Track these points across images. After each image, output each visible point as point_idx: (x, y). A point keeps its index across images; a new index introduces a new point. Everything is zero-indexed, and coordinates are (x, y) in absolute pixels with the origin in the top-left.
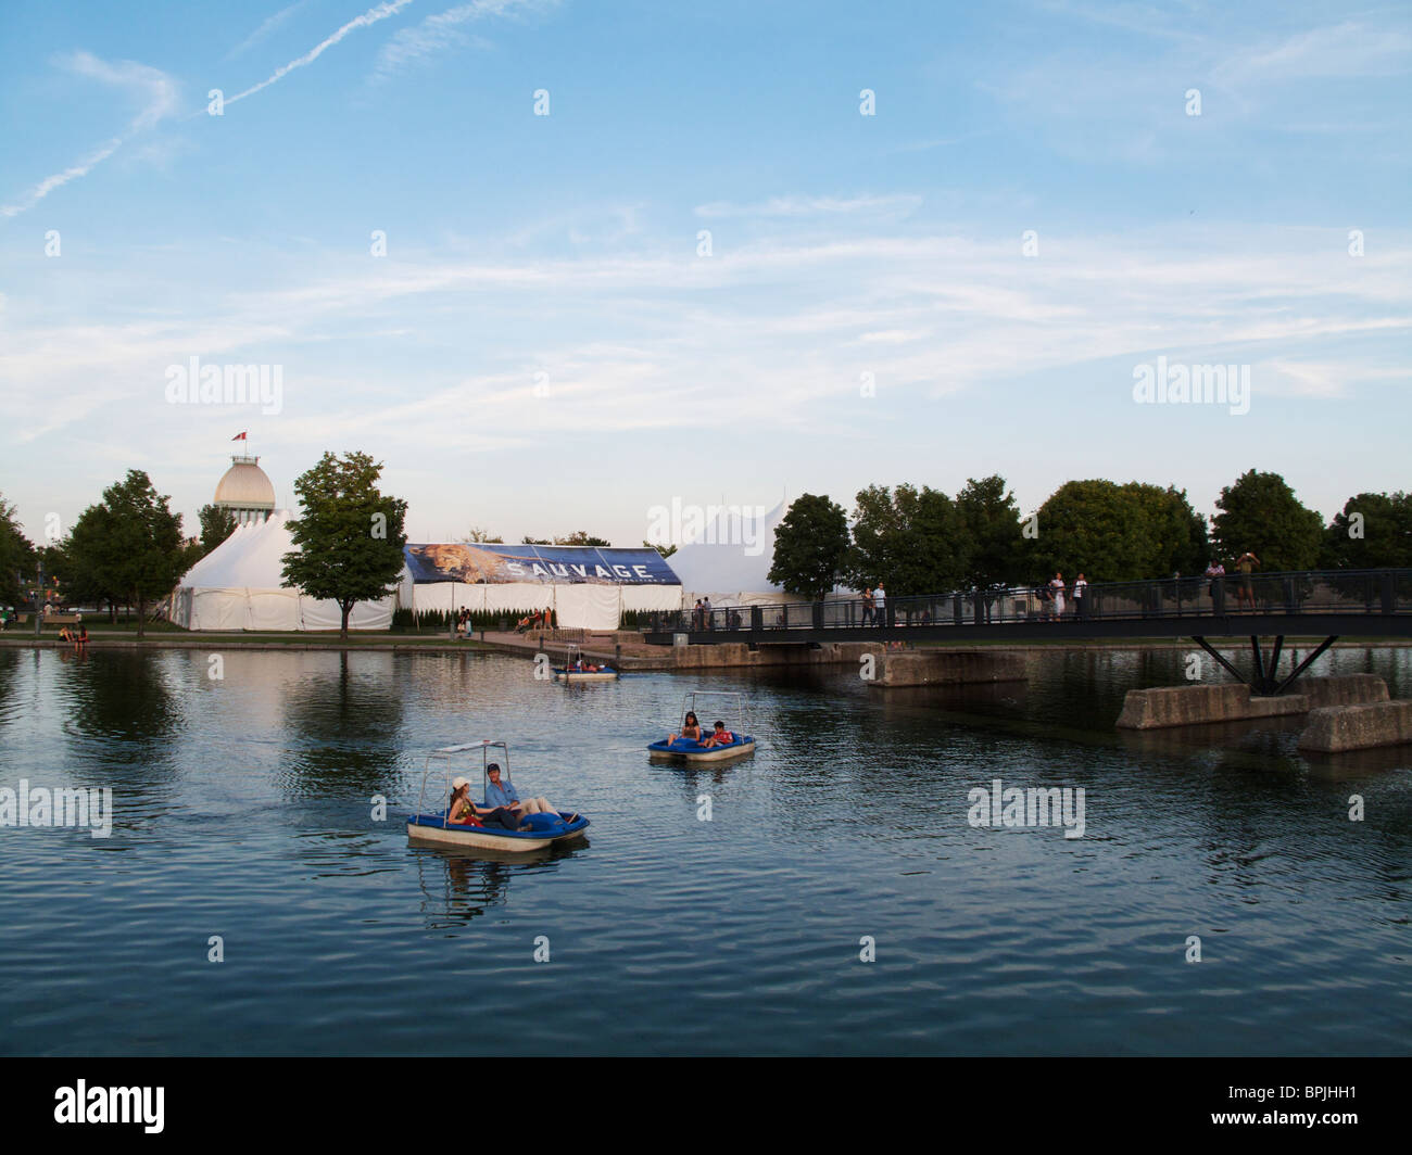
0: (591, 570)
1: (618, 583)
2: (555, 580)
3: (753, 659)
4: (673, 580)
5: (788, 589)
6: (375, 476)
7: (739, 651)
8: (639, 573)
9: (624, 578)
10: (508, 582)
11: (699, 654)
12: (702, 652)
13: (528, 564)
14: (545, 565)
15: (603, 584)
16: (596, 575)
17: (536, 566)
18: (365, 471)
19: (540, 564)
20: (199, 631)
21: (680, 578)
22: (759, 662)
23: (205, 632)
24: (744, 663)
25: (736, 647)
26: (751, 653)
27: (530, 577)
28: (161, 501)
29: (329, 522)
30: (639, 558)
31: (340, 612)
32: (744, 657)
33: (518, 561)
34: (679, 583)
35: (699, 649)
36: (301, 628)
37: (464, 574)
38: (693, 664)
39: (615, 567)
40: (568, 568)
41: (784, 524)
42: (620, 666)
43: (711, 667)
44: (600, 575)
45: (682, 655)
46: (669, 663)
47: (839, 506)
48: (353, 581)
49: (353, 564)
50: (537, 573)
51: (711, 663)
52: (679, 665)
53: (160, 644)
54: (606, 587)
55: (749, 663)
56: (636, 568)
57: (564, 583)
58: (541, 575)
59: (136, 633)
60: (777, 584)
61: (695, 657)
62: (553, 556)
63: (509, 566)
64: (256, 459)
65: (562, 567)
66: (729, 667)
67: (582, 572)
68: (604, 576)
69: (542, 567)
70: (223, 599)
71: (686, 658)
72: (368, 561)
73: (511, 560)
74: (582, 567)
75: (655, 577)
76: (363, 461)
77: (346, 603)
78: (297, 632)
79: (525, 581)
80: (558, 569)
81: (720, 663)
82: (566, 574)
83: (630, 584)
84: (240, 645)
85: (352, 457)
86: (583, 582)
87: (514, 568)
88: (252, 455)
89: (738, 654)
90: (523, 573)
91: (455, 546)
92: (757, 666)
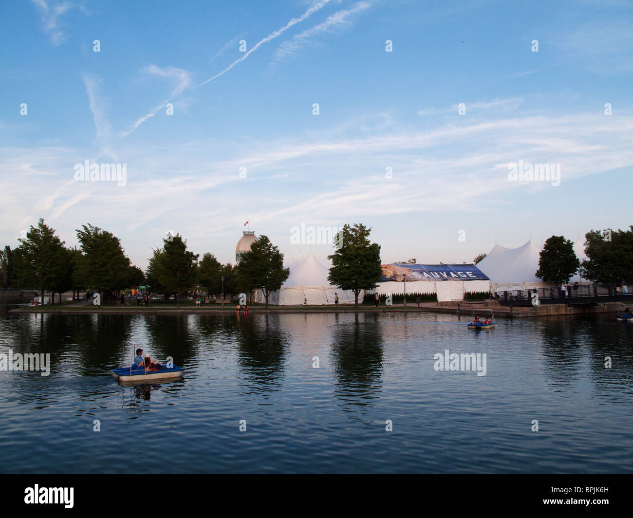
0: (448, 274)
1: (462, 280)
2: (435, 280)
3: (570, 311)
4: (485, 278)
5: (545, 280)
6: (368, 234)
7: (564, 307)
8: (470, 275)
9: (464, 278)
10: (415, 281)
11: (547, 309)
12: (548, 308)
13: (421, 273)
14: (429, 272)
15: (456, 280)
16: (451, 276)
17: (424, 273)
18: (363, 232)
19: (426, 272)
20: (283, 305)
21: (488, 277)
22: (573, 313)
23: (285, 306)
24: (566, 313)
25: (563, 306)
26: (569, 308)
27: (424, 278)
28: (274, 248)
29: (351, 256)
30: (468, 268)
31: (354, 296)
32: (566, 310)
33: (417, 271)
34: (488, 279)
35: (547, 307)
36: (326, 303)
37: (396, 278)
38: (545, 314)
39: (459, 273)
40: (439, 274)
41: (544, 250)
42: (514, 315)
43: (553, 315)
44: (453, 277)
45: (540, 310)
46: (535, 313)
47: (570, 241)
48: (363, 281)
49: (363, 274)
50: (426, 276)
51: (553, 313)
52: (539, 314)
53: (280, 311)
54: (457, 282)
55: (568, 313)
56: (467, 273)
57: (439, 281)
58: (428, 277)
59: (265, 307)
60: (541, 278)
61: (545, 311)
62: (431, 269)
63: (414, 273)
64: (254, 232)
65: (436, 273)
66: (560, 315)
67: (445, 276)
68: (455, 277)
69: (427, 273)
70: (293, 291)
71: (542, 311)
72: (369, 272)
73: (414, 271)
74: (444, 273)
75: (477, 277)
76: (362, 227)
77: (357, 292)
78: (323, 305)
79: (423, 280)
80: (435, 274)
81: (556, 313)
82: (439, 277)
83: (467, 280)
84: (315, 311)
85: (357, 226)
86: (447, 280)
87: (416, 274)
88: (252, 231)
89: (564, 309)
90: (420, 276)
91: (388, 265)
92: (572, 314)
